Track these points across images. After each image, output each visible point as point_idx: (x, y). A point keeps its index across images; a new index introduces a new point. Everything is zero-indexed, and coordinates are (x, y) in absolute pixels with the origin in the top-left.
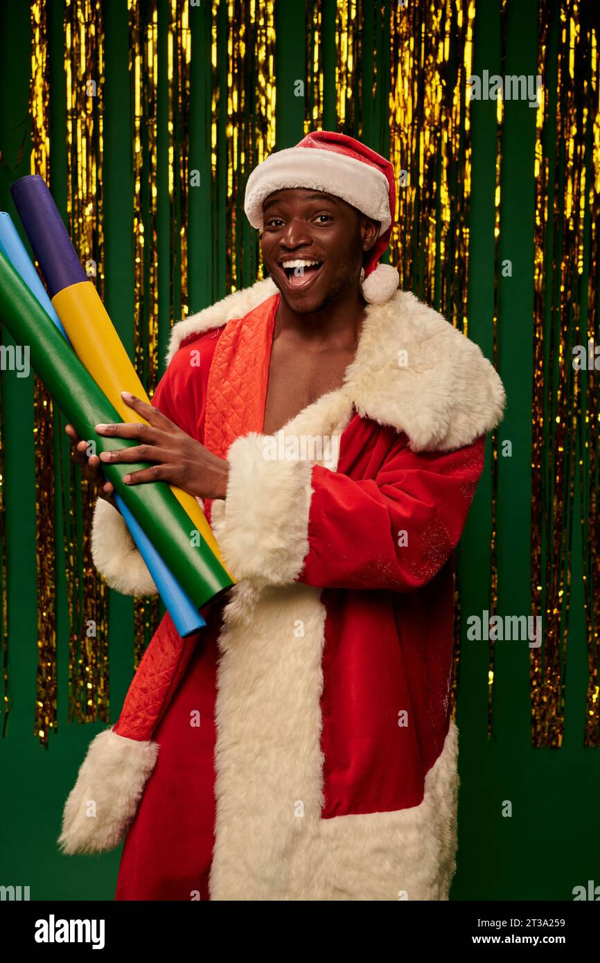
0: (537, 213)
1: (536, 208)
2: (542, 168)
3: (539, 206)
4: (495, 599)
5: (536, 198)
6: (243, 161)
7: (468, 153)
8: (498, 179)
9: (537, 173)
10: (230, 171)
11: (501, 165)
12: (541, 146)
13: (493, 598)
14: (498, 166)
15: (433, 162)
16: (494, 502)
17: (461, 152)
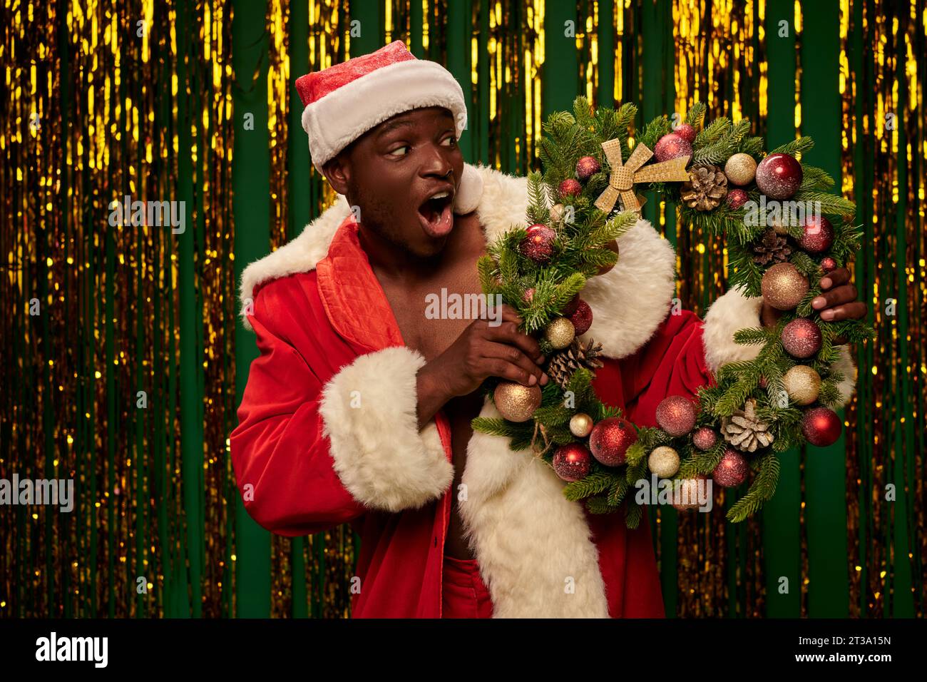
0: (844, 133)
1: (843, 128)
2: (848, 82)
3: (846, 126)
4: (807, 582)
5: (842, 117)
6: (508, 79)
7: (763, 67)
8: (797, 97)
9: (842, 89)
10: (493, 92)
11: (801, 81)
12: (846, 59)
13: (804, 580)
14: (797, 82)
15: (723, 77)
16: (802, 467)
17: (755, 66)
